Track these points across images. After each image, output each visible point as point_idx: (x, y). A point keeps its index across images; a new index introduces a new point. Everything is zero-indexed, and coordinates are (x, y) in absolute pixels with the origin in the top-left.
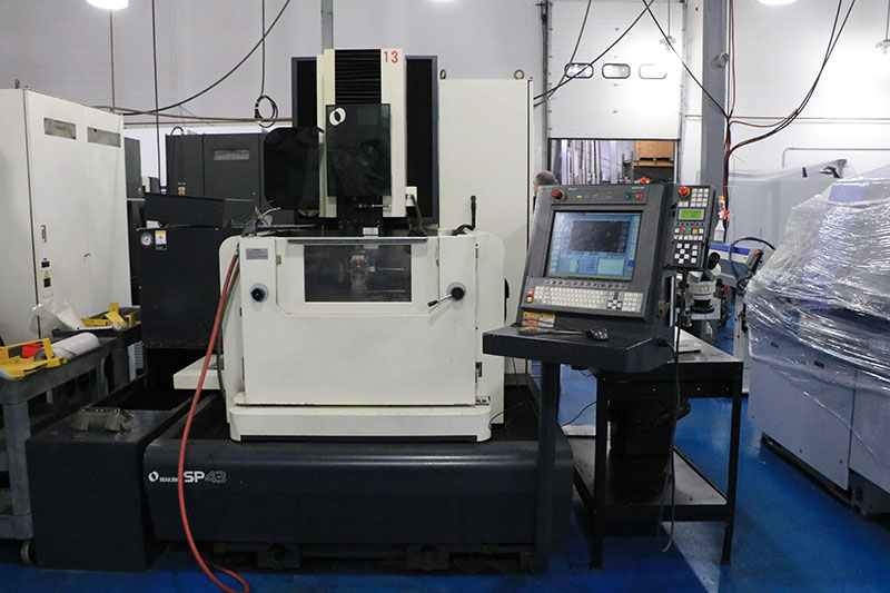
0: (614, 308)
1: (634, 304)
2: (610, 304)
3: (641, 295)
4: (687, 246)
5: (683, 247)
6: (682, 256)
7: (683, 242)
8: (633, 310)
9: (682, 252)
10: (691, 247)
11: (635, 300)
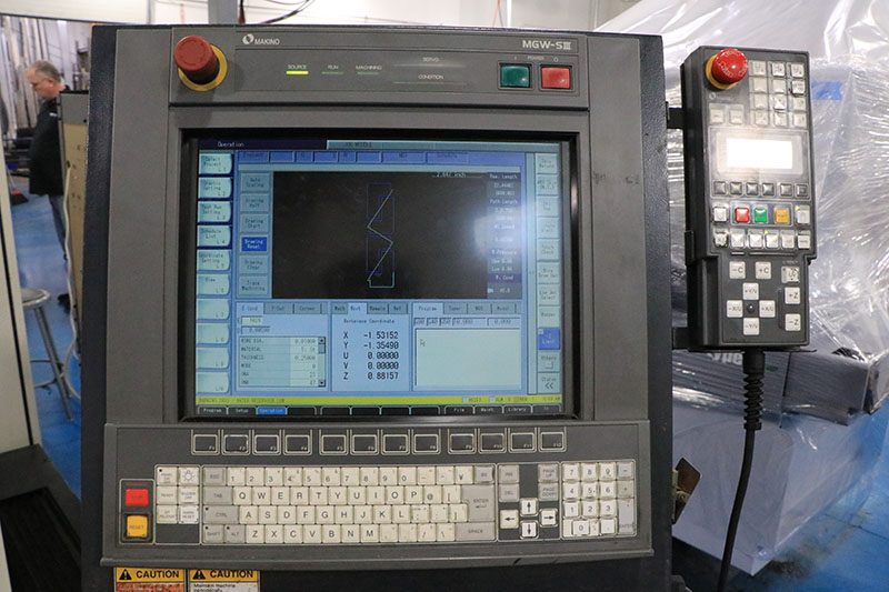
0: (529, 531)
1: (609, 507)
2: (509, 519)
3: (628, 468)
4: (764, 269)
5: (751, 275)
6: (751, 309)
7: (750, 256)
8: (609, 528)
9: (751, 291)
10: (776, 273)
11: (609, 488)
